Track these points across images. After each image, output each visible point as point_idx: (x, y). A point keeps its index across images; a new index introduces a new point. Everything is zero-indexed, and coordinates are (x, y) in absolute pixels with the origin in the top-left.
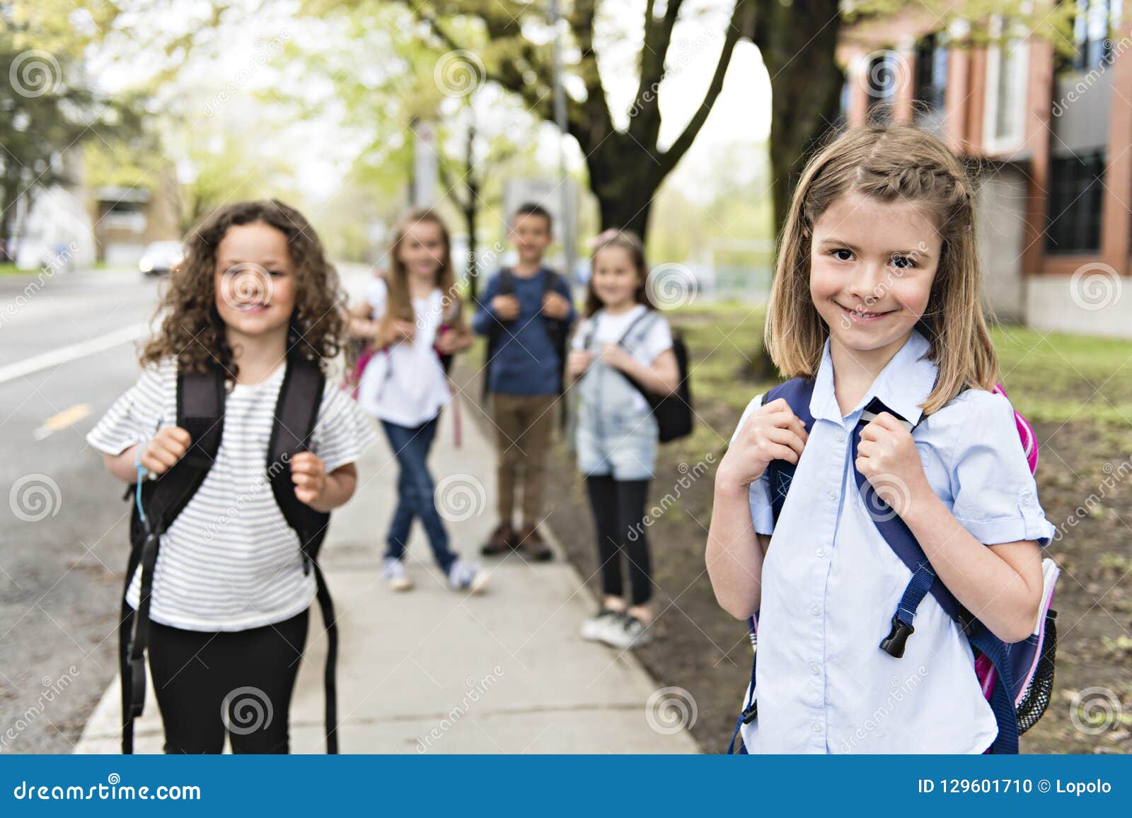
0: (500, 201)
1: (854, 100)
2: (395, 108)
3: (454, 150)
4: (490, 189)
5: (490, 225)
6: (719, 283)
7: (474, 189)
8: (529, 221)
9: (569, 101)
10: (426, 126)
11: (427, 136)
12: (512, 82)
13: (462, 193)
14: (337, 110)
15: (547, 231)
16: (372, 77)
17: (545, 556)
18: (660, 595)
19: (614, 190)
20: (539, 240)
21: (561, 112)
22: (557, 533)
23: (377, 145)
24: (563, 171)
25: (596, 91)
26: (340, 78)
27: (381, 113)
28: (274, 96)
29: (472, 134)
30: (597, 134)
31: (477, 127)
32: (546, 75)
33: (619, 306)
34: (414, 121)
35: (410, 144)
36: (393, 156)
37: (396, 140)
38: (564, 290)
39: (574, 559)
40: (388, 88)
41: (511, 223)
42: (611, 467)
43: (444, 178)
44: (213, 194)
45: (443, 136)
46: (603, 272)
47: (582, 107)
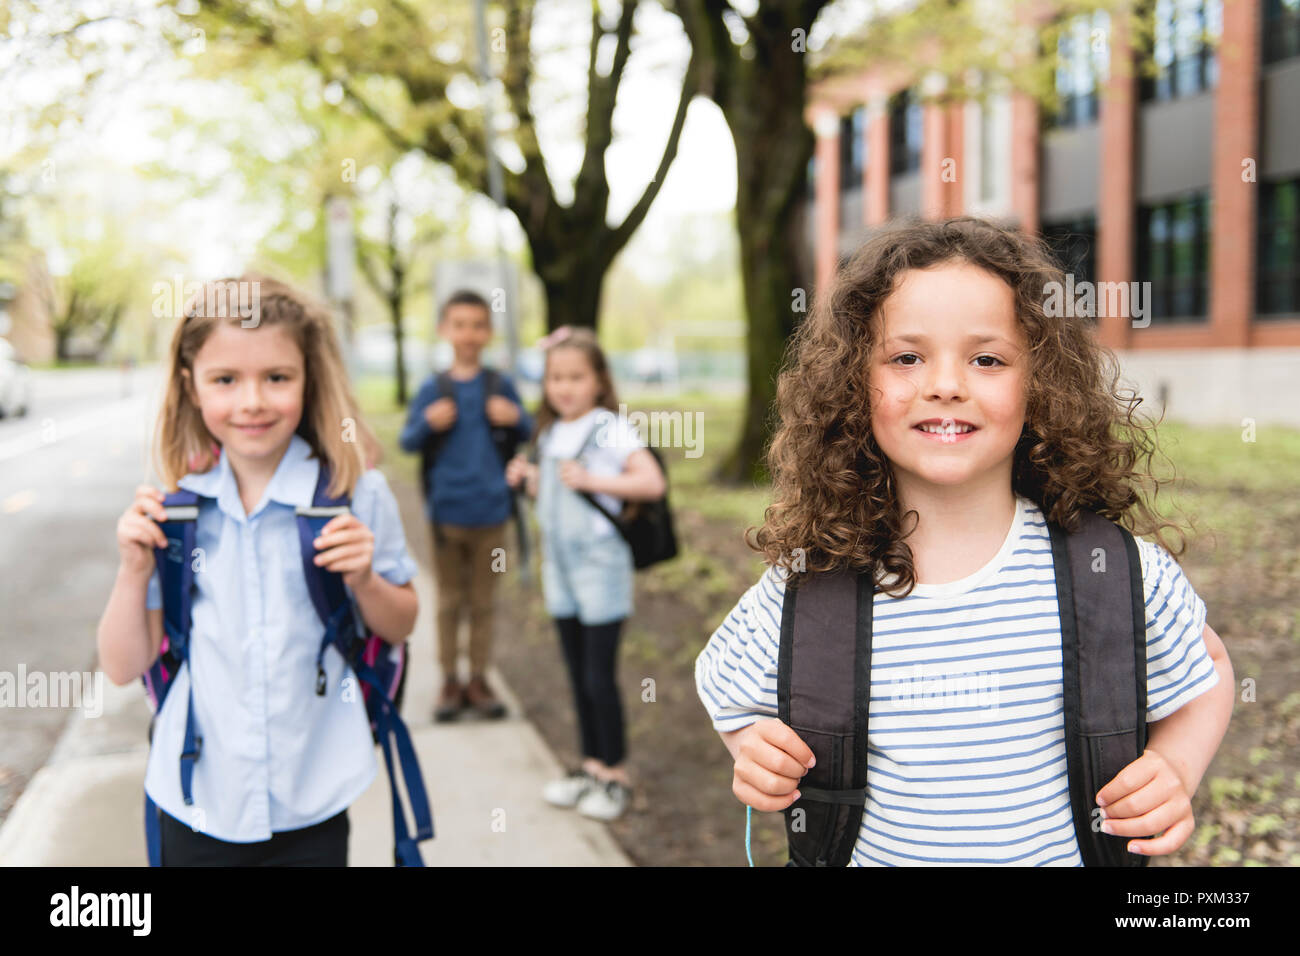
0: (429, 286)
1: (824, 169)
2: (305, 184)
3: (373, 229)
4: (416, 274)
5: (419, 315)
6: (683, 372)
7: (398, 274)
8: (465, 313)
9: (506, 173)
10: (340, 203)
11: (341, 215)
12: (439, 151)
13: (385, 279)
14: (236, 186)
15: (485, 324)
16: (276, 148)
17: (497, 714)
18: (637, 755)
19: (560, 271)
20: (479, 335)
21: (498, 185)
22: (512, 682)
23: (282, 227)
24: (501, 251)
25: (535, 162)
26: (238, 149)
27: (287, 189)
28: (159, 172)
29: (394, 211)
30: (539, 208)
31: (400, 204)
32: (478, 143)
33: (576, 416)
34: (327, 197)
35: (321, 224)
36: (304, 238)
37: (306, 220)
38: (510, 393)
39: (536, 715)
40: (295, 160)
41: (443, 314)
42: (577, 605)
43: (364, 262)
44: (91, 289)
45: (359, 215)
46: (558, 378)
47: (522, 179)
